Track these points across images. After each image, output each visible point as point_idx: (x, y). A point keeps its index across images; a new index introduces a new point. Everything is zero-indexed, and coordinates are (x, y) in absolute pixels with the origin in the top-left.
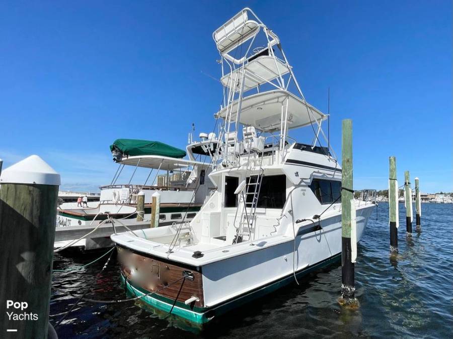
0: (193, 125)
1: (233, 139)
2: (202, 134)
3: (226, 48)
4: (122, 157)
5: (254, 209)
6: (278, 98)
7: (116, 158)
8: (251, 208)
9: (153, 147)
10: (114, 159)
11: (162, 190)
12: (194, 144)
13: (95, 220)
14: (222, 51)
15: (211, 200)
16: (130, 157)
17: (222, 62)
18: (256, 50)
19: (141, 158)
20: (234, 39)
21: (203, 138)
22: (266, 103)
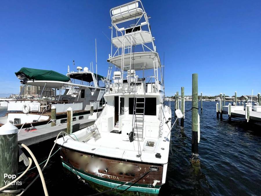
0: (74, 61)
1: (119, 75)
2: (78, 68)
3: (117, 20)
4: (27, 80)
5: (135, 115)
6: (150, 55)
7: (23, 81)
8: (132, 115)
9: (50, 75)
10: (21, 82)
11: (65, 103)
12: (72, 73)
13: (22, 128)
14: (114, 22)
15: (105, 110)
16: (35, 81)
17: (112, 28)
18: (132, 25)
19: (46, 82)
20: (125, 16)
21: (79, 70)
22: (141, 57)
